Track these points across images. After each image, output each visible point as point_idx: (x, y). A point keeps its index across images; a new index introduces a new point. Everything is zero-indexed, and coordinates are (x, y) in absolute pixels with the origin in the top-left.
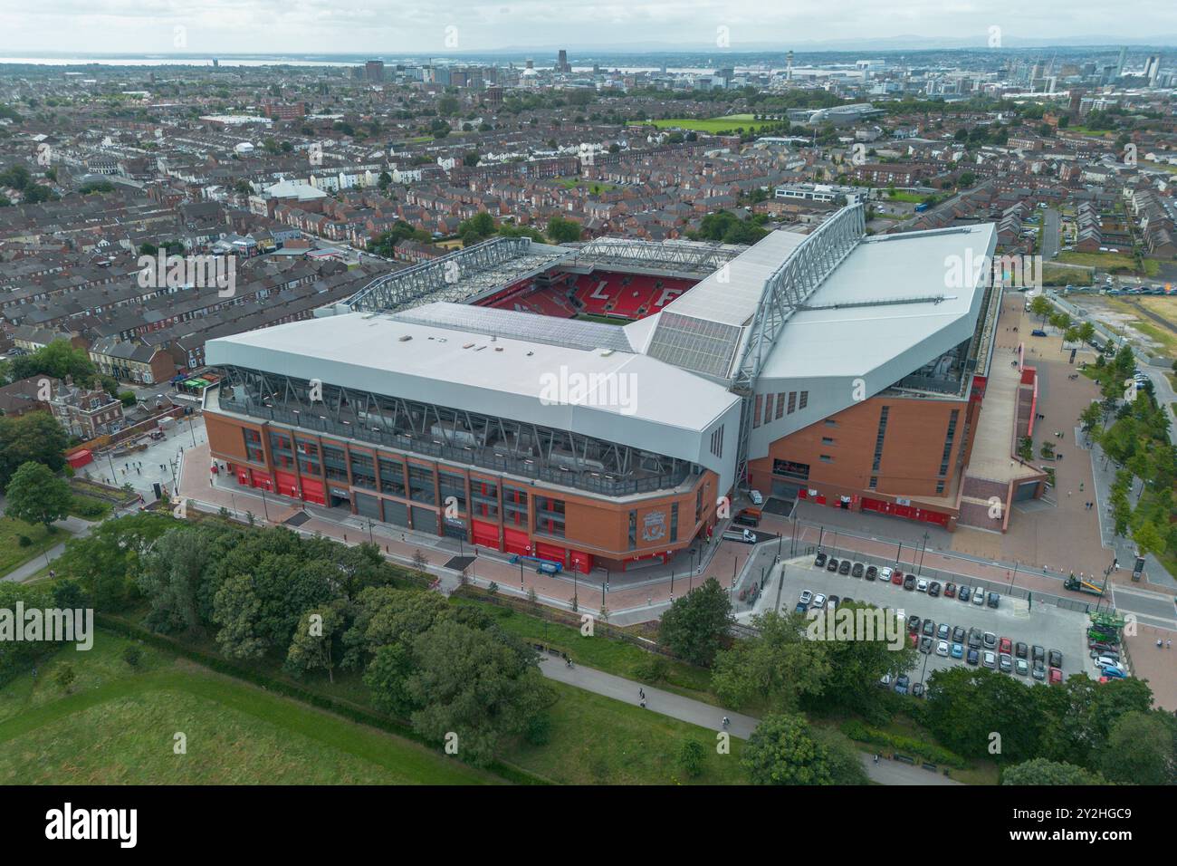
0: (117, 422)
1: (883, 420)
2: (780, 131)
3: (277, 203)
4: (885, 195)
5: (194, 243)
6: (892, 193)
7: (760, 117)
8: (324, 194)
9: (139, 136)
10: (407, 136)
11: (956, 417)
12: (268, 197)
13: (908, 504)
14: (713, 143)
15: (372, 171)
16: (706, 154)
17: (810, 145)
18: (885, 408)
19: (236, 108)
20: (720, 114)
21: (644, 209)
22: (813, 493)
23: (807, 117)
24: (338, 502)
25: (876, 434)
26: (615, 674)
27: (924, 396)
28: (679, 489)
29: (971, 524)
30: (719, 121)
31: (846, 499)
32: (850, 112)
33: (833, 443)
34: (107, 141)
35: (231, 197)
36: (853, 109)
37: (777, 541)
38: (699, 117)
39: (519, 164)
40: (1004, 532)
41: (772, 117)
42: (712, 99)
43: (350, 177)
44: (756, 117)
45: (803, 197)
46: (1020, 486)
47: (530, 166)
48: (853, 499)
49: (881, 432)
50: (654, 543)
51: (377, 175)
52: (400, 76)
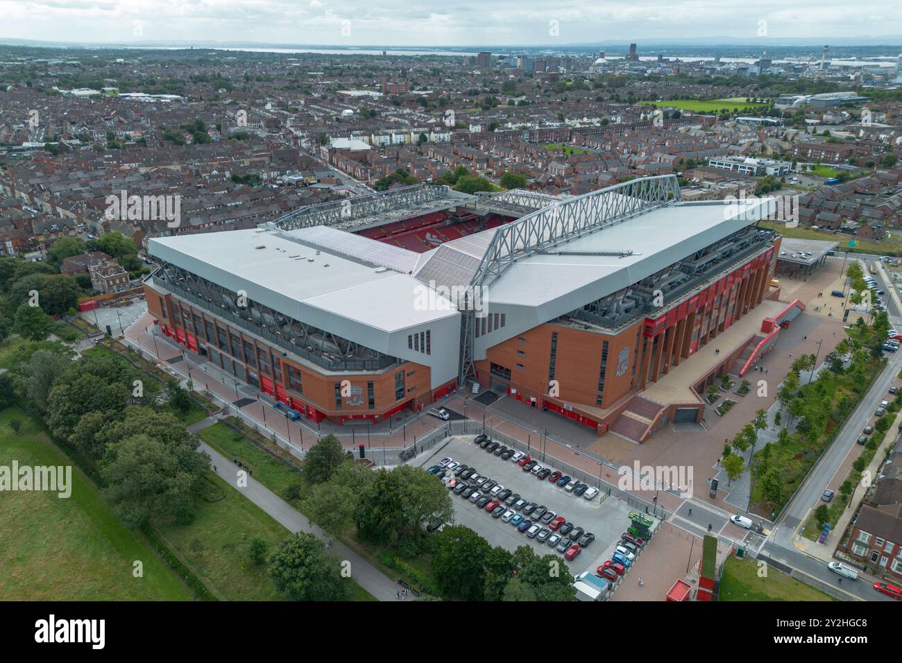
0: (124, 286)
1: (554, 341)
2: (758, 113)
3: (335, 152)
4: (809, 170)
5: (269, 176)
6: (813, 168)
7: (751, 99)
8: (369, 147)
9: (290, 103)
10: (464, 108)
11: (607, 347)
12: (330, 148)
13: (571, 409)
14: (691, 121)
15: (415, 133)
16: (680, 129)
17: (778, 124)
18: (555, 334)
19: (369, 86)
20: (721, 97)
21: (596, 169)
22: (513, 391)
23: (791, 102)
24: (203, 352)
25: (549, 352)
26: (272, 490)
27: (589, 327)
28: (379, 372)
29: (619, 433)
30: (715, 103)
31: (533, 399)
32: (832, 98)
33: (524, 355)
34: (269, 106)
35: (312, 146)
36: (836, 96)
37: (462, 421)
38: (702, 99)
39: (524, 131)
40: (641, 443)
41: (762, 101)
42: (728, 85)
43: (398, 136)
44: (748, 100)
45: (731, 168)
46: (677, 411)
47: (532, 134)
48: (537, 400)
49: (554, 350)
50: (355, 407)
51: (418, 136)
52: (500, 63)
